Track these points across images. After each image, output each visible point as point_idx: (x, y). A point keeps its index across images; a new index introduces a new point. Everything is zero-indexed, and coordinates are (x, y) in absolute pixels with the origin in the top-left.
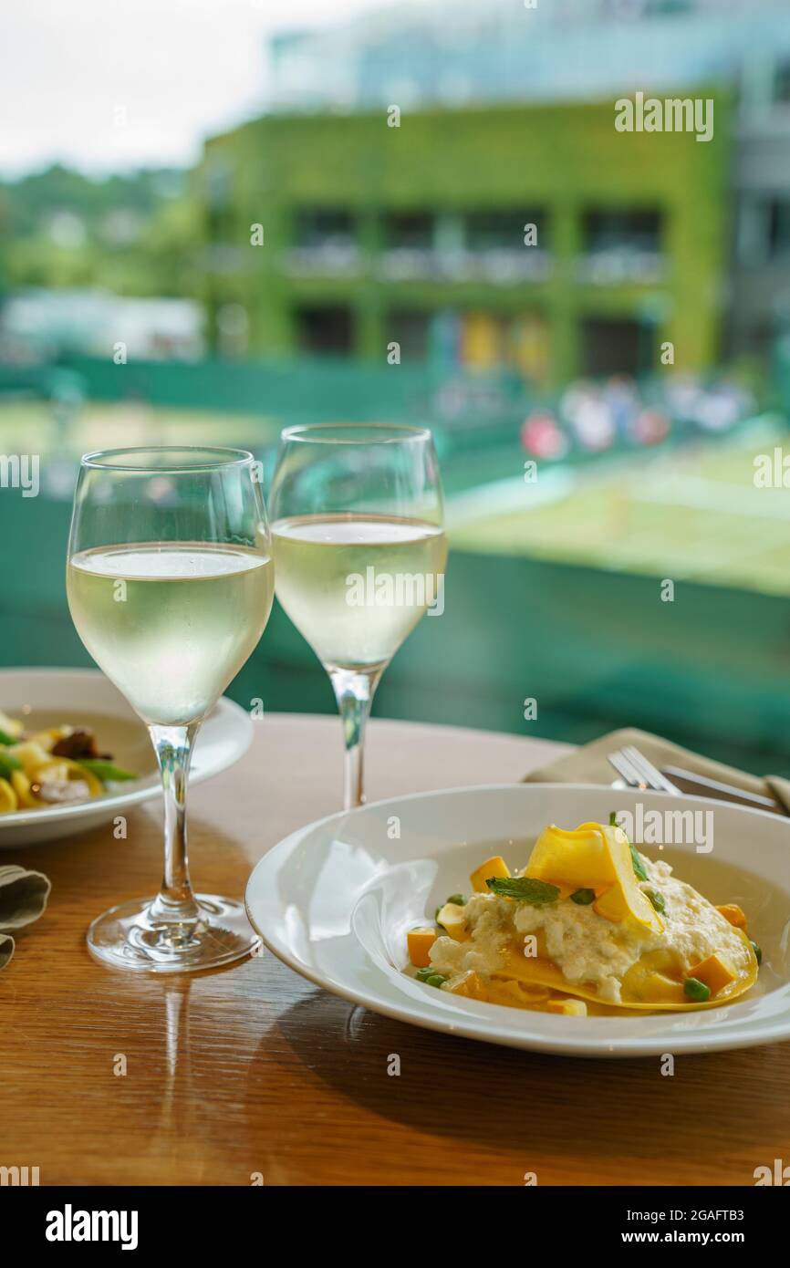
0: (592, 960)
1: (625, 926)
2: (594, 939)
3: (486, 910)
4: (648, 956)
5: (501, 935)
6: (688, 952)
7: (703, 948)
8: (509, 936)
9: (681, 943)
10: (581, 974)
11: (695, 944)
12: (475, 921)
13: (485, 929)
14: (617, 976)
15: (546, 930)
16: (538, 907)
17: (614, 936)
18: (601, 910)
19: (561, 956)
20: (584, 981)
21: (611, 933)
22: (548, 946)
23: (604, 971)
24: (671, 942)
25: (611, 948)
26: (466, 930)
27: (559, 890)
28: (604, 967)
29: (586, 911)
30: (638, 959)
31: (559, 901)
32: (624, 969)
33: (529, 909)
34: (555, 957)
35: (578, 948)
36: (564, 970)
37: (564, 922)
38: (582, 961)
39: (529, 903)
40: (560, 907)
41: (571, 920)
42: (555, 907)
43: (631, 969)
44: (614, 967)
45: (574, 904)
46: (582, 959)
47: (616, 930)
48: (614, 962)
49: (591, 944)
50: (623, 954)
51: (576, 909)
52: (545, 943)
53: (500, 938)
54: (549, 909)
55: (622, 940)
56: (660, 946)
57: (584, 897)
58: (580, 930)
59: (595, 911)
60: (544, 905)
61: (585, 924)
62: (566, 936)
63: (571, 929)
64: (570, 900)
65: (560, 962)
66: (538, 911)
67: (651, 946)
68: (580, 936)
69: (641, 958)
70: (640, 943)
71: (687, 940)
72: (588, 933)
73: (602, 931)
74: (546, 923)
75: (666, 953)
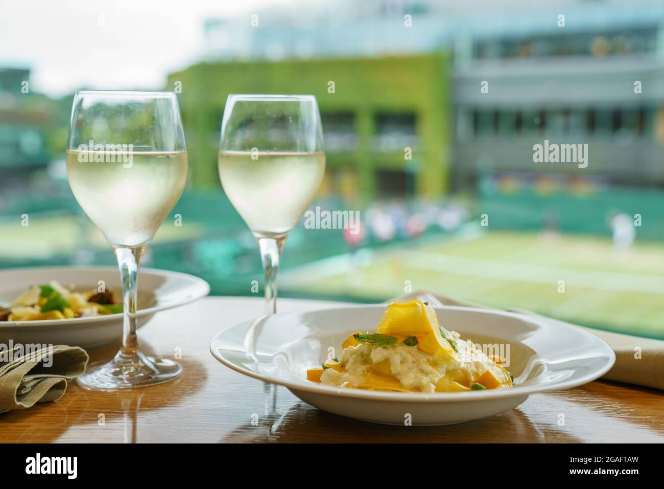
0: (417, 375)
1: (436, 356)
2: (418, 364)
3: (353, 354)
4: (449, 373)
5: (363, 366)
6: (472, 371)
7: (481, 370)
8: (368, 366)
9: (469, 366)
10: (411, 382)
11: (476, 367)
12: (347, 361)
13: (353, 364)
14: (433, 383)
15: (390, 360)
16: (384, 348)
17: (430, 362)
18: (423, 348)
19: (399, 374)
20: (413, 387)
21: (428, 360)
22: (392, 368)
23: (425, 380)
24: (463, 365)
25: (429, 368)
26: (342, 367)
27: (397, 339)
28: (425, 378)
29: (413, 349)
30: (444, 375)
31: (396, 344)
32: (436, 379)
33: (380, 349)
34: (396, 375)
35: (409, 368)
36: (401, 381)
37: (401, 354)
38: (412, 375)
39: (380, 345)
40: (398, 348)
41: (405, 354)
42: (394, 347)
43: (441, 380)
44: (431, 379)
45: (406, 346)
46: (412, 374)
47: (431, 359)
48: (430, 375)
49: (416, 367)
50: (435, 371)
51: (406, 348)
52: (390, 368)
53: (362, 368)
54: (391, 349)
55: (435, 364)
56: (457, 368)
57: (412, 341)
58: (410, 359)
59: (419, 349)
60: (388, 346)
61: (413, 356)
62: (402, 362)
63: (405, 359)
64: (403, 344)
65: (399, 377)
66: (385, 350)
67: (451, 367)
68: (410, 362)
69: (446, 374)
70: (445, 366)
71: (472, 365)
72: (415, 360)
73: (423, 359)
74: (390, 356)
75: (460, 371)
